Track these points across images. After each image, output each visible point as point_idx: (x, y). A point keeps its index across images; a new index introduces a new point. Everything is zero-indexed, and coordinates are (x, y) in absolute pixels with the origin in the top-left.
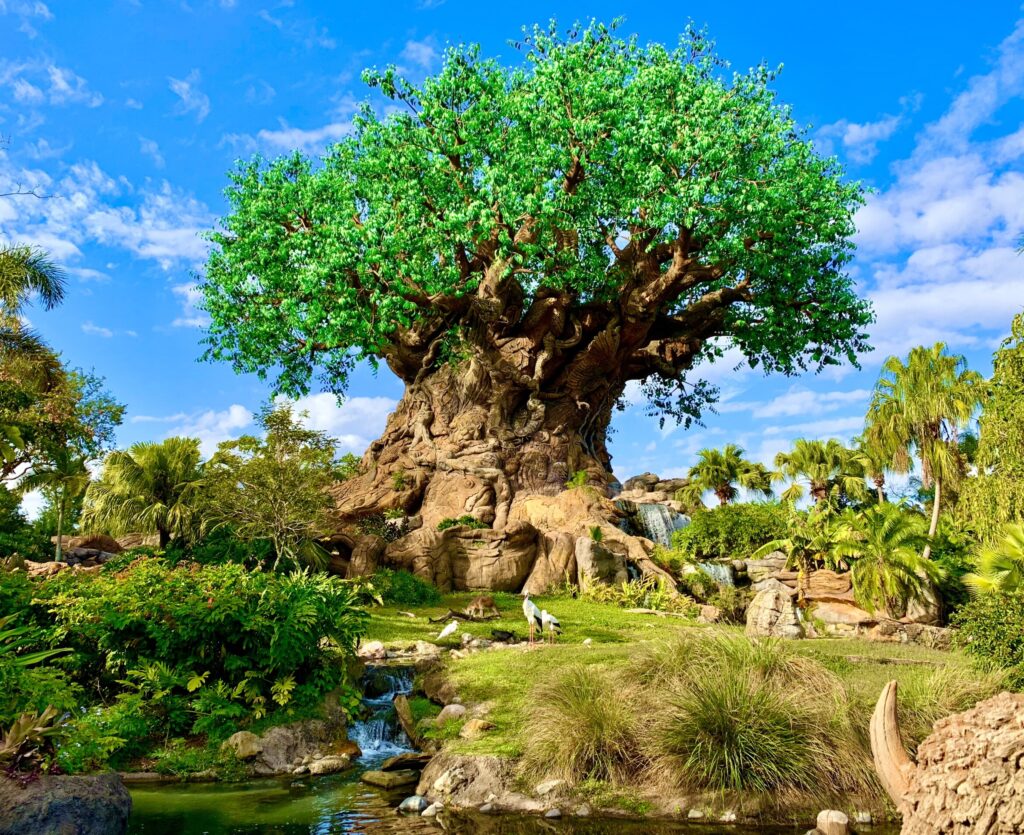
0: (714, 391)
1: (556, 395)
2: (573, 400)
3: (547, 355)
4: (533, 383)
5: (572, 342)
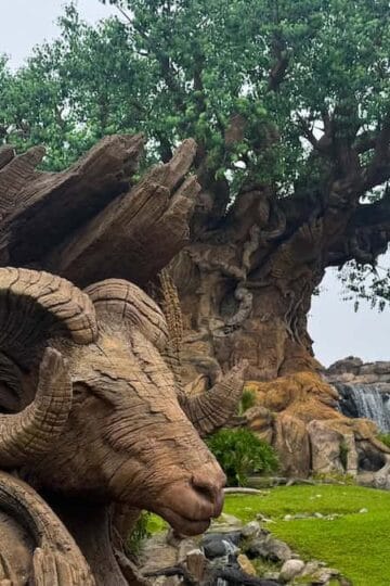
1: (262, 284)
2: (278, 289)
3: (254, 246)
4: (241, 273)
5: (277, 233)
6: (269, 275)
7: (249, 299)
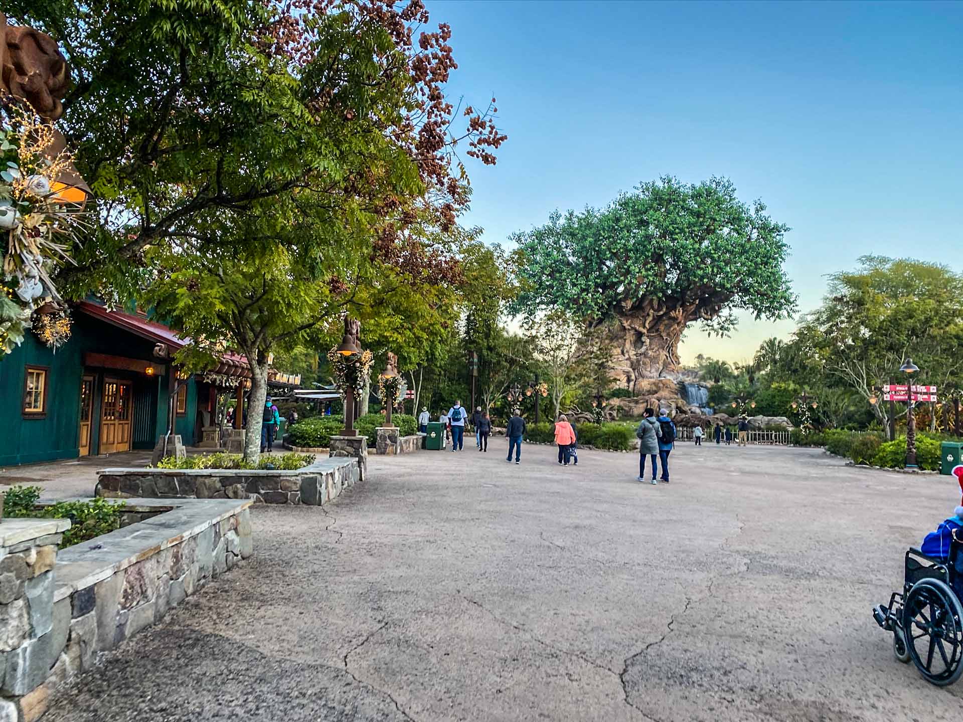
0: (735, 320)
1: (654, 335)
2: (662, 336)
3: (651, 318)
4: (645, 331)
5: (661, 313)
6: (657, 330)
7: (648, 341)
